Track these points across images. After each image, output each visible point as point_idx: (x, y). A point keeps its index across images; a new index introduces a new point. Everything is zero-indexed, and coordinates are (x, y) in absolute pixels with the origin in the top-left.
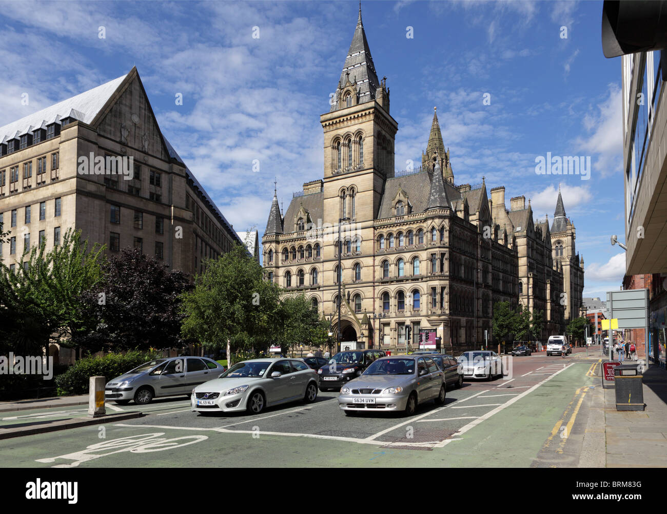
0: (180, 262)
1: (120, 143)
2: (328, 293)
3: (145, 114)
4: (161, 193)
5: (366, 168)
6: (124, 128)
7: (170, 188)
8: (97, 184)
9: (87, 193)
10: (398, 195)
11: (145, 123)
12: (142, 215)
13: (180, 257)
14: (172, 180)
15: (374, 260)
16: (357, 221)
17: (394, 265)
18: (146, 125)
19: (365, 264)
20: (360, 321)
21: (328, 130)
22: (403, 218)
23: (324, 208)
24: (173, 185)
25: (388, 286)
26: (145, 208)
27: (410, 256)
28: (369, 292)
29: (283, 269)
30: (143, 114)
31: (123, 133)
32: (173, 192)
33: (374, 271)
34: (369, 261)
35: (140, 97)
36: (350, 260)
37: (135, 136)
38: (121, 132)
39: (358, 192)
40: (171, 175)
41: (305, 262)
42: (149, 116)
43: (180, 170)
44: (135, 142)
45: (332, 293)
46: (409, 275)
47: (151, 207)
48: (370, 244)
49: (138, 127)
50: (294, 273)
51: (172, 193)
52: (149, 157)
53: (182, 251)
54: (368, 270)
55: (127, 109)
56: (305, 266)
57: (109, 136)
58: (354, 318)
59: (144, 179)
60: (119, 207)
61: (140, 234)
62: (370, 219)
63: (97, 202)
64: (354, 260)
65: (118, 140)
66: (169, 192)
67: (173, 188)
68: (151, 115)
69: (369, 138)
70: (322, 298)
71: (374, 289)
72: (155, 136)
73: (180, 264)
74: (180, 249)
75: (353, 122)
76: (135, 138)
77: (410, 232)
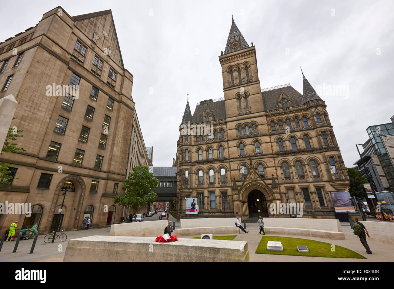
0: (122, 134)
1: (92, 41)
2: (233, 164)
3: (112, 36)
4: (115, 85)
5: (253, 81)
6: (97, 34)
7: (121, 85)
8: (63, 50)
9: (51, 51)
10: (281, 95)
11: (111, 40)
12: (98, 92)
13: (122, 131)
14: (124, 80)
15: (270, 138)
16: (252, 112)
17: (288, 141)
18: (112, 42)
19: (263, 141)
20: (270, 186)
21: (224, 64)
22: (288, 109)
23: (225, 106)
24: (124, 83)
25: (287, 157)
26: (101, 88)
27: (300, 134)
28: (270, 162)
29: (195, 147)
30: (111, 35)
31: (95, 36)
32: (124, 87)
33: (272, 146)
34: (267, 139)
35: (111, 25)
36: (250, 139)
37: (103, 43)
38: (93, 35)
39: (250, 95)
40: (123, 77)
41: (212, 142)
42: (115, 39)
43: (130, 76)
44: (102, 46)
45: (237, 163)
46: (303, 149)
47: (106, 89)
48: (265, 127)
49: (106, 40)
50: (205, 150)
51: (122, 88)
52: (111, 60)
53: (124, 127)
54: (266, 145)
55: (101, 26)
56: (213, 144)
57: (84, 32)
58: (263, 183)
59: (104, 71)
60: (80, 78)
61: (93, 104)
62: (262, 111)
63: (59, 63)
64: (253, 138)
65: (90, 38)
66: (121, 87)
67: (124, 84)
68: (116, 38)
69: (254, 65)
70: (229, 168)
71: (274, 160)
72: (117, 51)
73: (121, 136)
74: (123, 125)
75: (241, 58)
76: (103, 44)
77: (296, 118)
